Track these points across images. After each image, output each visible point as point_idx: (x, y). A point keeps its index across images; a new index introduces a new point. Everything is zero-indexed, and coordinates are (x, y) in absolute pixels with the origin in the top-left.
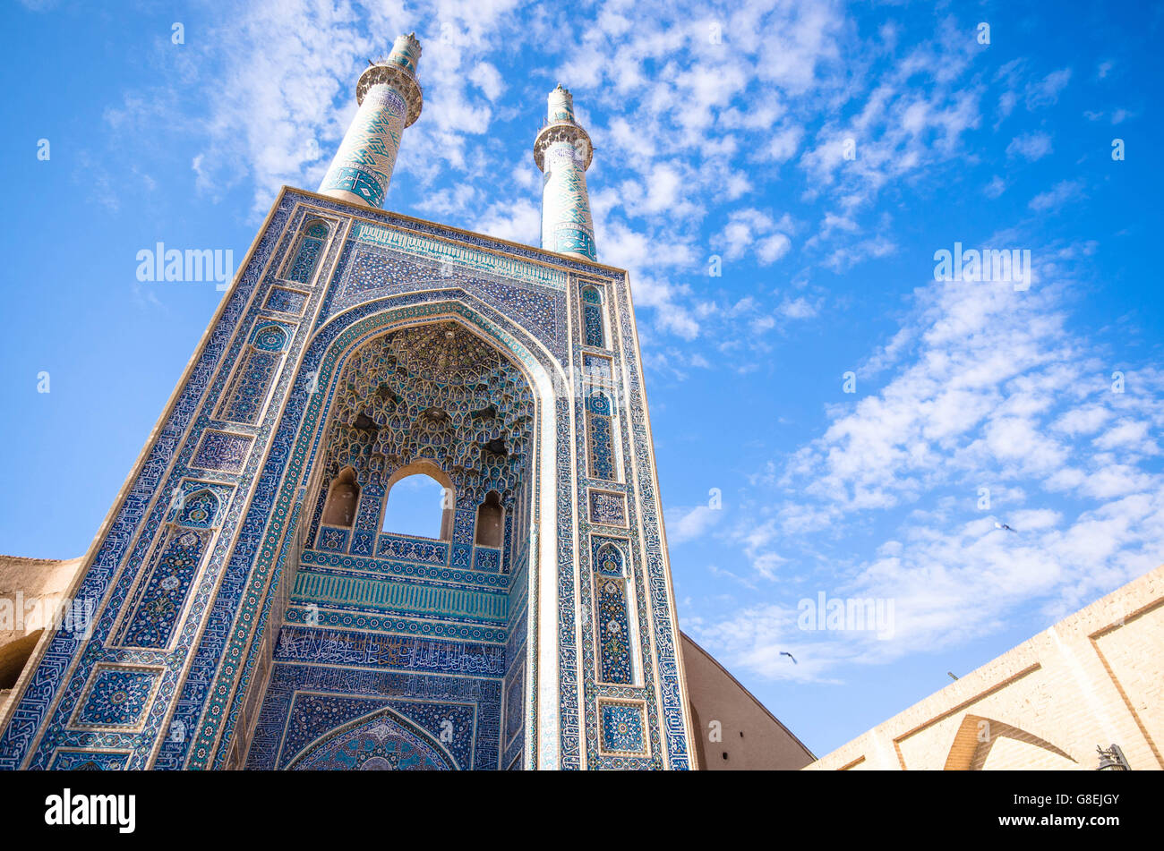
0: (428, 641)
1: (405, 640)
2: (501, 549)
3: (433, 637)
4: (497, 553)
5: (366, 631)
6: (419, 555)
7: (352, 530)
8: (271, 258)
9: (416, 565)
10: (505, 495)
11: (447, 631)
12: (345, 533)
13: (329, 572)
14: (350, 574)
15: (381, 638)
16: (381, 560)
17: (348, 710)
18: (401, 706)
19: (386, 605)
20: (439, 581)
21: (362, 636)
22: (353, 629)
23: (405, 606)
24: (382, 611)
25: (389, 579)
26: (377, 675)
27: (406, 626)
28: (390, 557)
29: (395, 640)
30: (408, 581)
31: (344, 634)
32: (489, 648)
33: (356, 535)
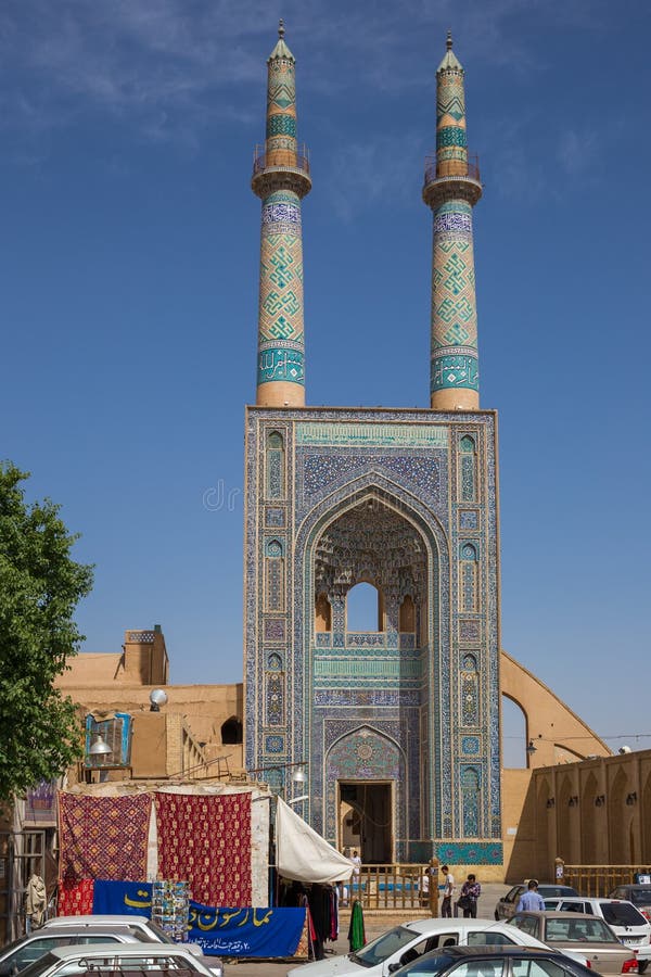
0: (380, 691)
1: (369, 692)
2: (415, 634)
3: (382, 688)
4: (413, 637)
5: (349, 688)
6: (369, 643)
7: (332, 633)
8: (258, 483)
9: (369, 649)
10: (415, 597)
11: (388, 685)
12: (328, 635)
13: (326, 659)
14: (336, 660)
15: (357, 692)
16: (350, 649)
17: (348, 725)
18: (372, 723)
19: (356, 674)
20: (382, 657)
21: (348, 691)
22: (343, 688)
23: (367, 674)
24: (355, 678)
25: (356, 660)
26: (359, 709)
27: (368, 684)
28: (354, 647)
29: (364, 692)
30: (366, 660)
31: (340, 691)
32: (411, 692)
33: (335, 635)
